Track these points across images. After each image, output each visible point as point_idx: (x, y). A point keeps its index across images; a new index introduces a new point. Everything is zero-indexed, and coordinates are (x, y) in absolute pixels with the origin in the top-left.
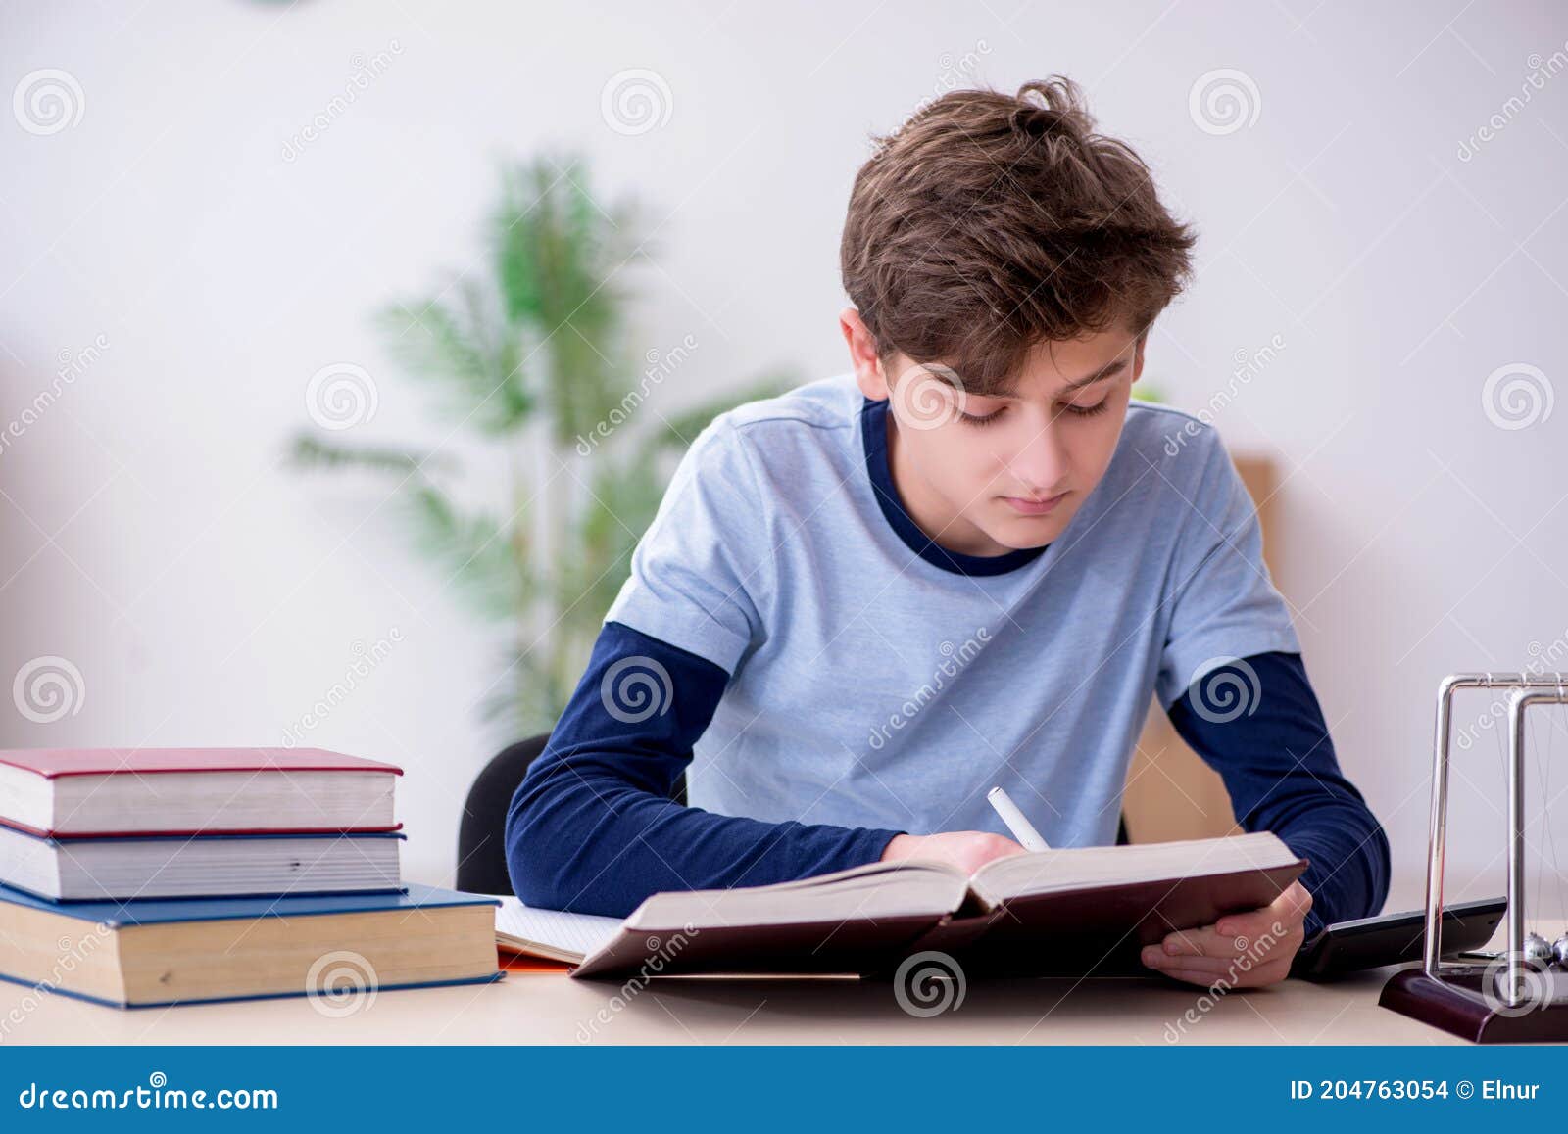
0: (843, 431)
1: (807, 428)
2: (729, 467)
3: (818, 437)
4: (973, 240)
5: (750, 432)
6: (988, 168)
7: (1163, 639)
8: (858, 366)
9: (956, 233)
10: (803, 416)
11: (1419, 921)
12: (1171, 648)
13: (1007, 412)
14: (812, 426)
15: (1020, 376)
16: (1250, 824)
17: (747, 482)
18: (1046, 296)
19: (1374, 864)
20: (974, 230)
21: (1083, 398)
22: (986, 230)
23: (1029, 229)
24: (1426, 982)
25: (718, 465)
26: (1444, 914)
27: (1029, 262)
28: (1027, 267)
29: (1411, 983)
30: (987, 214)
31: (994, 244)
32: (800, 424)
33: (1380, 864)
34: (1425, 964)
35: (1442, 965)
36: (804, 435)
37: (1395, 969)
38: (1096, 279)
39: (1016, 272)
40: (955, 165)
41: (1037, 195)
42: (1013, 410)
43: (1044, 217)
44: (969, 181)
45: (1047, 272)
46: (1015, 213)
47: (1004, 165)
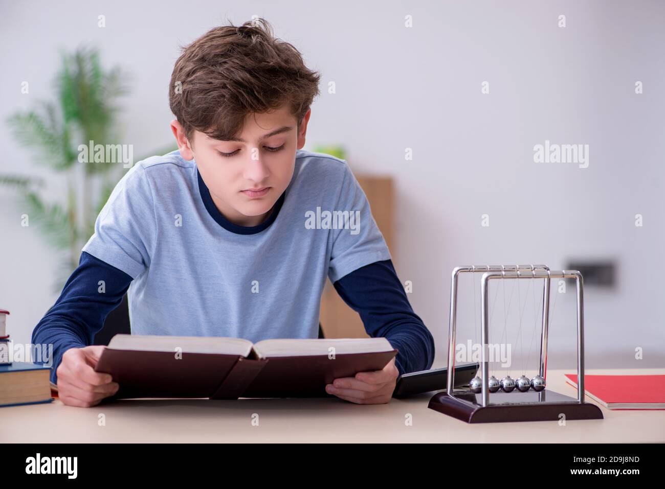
0: (191, 169)
1: (176, 167)
2: (140, 187)
3: (181, 171)
4: (220, 73)
5: (150, 170)
6: (225, 45)
7: (330, 258)
9: (213, 72)
10: (174, 161)
11: (445, 372)
12: (333, 261)
13: (241, 151)
14: (178, 166)
15: (242, 131)
16: (374, 334)
17: (148, 193)
18: (250, 92)
19: (428, 348)
20: (220, 69)
21: (273, 143)
22: (225, 69)
24: (448, 398)
25: (135, 186)
26: (455, 369)
27: (243, 79)
28: (242, 81)
29: (442, 398)
30: (225, 62)
31: (228, 74)
32: (172, 165)
33: (430, 348)
34: (447, 390)
35: (454, 390)
36: (175, 170)
37: (435, 392)
38: (273, 87)
39: (237, 83)
40: (212, 45)
41: (247, 55)
42: (243, 150)
43: (249, 62)
44: (217, 51)
45: (251, 83)
46: (237, 61)
47: (232, 43)
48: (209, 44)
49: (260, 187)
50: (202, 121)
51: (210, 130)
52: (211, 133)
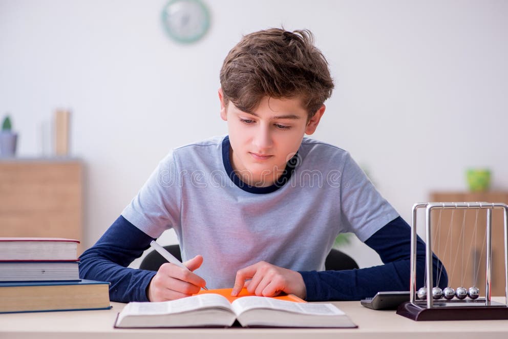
4: (254, 61)
6: (267, 41)
8: (222, 108)
9: (250, 59)
13: (255, 123)
18: (271, 80)
20: (255, 57)
22: (259, 59)
23: (273, 61)
29: (406, 305)
30: (262, 54)
31: (260, 63)
39: (263, 72)
40: (257, 39)
41: (279, 53)
42: (258, 122)
43: (279, 59)
44: (260, 44)
45: (274, 74)
46: (270, 56)
47: (272, 41)
48: (257, 37)
49: (263, 153)
50: (233, 93)
51: (237, 102)
52: (237, 103)
